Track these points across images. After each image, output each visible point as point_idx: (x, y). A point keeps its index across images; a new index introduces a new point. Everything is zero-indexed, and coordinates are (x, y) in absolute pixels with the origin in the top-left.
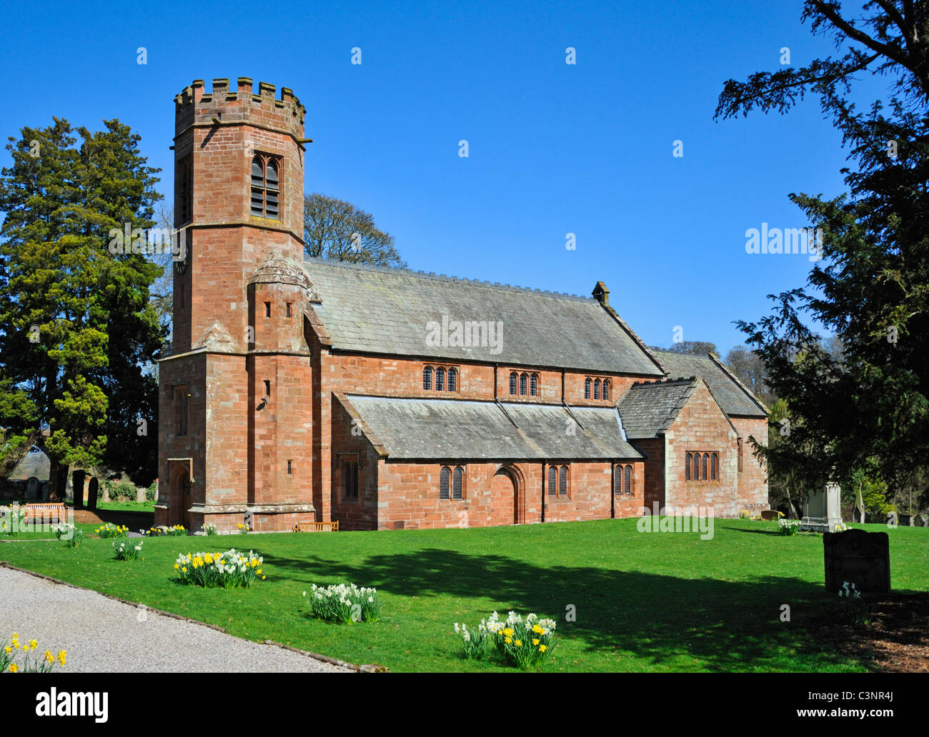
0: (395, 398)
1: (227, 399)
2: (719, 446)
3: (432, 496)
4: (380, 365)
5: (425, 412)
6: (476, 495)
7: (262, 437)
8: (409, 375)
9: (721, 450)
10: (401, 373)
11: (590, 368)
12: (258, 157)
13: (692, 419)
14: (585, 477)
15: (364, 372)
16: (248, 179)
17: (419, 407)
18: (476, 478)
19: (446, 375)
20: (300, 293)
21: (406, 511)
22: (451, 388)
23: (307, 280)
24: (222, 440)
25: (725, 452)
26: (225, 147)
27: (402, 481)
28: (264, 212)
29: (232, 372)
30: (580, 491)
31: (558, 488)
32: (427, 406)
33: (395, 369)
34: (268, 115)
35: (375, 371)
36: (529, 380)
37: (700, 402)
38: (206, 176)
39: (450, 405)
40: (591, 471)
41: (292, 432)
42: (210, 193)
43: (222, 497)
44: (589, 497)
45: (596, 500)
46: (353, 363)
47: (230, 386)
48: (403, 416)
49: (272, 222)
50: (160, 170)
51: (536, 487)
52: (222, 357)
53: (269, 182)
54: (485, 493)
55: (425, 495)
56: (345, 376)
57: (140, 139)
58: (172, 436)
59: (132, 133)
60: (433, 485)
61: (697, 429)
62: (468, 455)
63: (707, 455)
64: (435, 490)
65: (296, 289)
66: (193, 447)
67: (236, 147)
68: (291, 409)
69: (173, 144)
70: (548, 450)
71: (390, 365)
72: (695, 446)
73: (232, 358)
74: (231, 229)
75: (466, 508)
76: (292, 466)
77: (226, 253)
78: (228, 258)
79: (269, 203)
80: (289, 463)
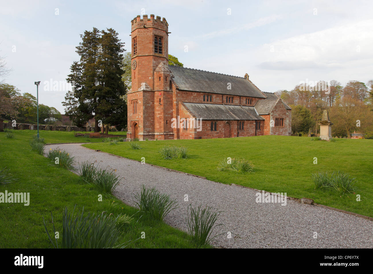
0: (196, 103)
1: (149, 103)
2: (284, 117)
3: (209, 130)
4: (192, 94)
5: (204, 107)
6: (220, 130)
7: (159, 114)
8: (199, 97)
9: (284, 118)
10: (197, 96)
11: (247, 96)
12: (156, 37)
13: (277, 109)
14: (249, 125)
15: (187, 96)
16: (153, 43)
17: (202, 106)
18: (220, 125)
19: (209, 97)
20: (169, 74)
21: (202, 134)
22: (211, 101)
23: (170, 71)
24: (147, 115)
25: (285, 118)
26: (147, 34)
28: (158, 52)
29: (150, 96)
30: (247, 129)
31: (241, 128)
32: (205, 106)
33: (196, 95)
34: (159, 25)
35: (190, 96)
36: (231, 99)
37: (279, 105)
38: (141, 42)
39: (211, 105)
40: (250, 123)
41: (168, 113)
42: (143, 47)
44: (250, 130)
45: (251, 131)
46: (184, 93)
47: (149, 100)
48: (199, 108)
49: (160, 55)
50: (124, 43)
51: (236, 127)
52: (147, 92)
53: (159, 44)
54: (223, 129)
55: (207, 130)
56: (182, 97)
57: (118, 34)
58: (132, 114)
59: (116, 32)
60: (209, 127)
61: (278, 112)
62: (218, 119)
63: (281, 119)
64: (209, 128)
65: (168, 73)
66: (139, 117)
67: (150, 34)
68: (167, 106)
69: (131, 34)
70: (239, 118)
71: (194, 94)
72: (278, 117)
73: (150, 92)
74: (149, 57)
75: (218, 133)
76: (168, 122)
77: (147, 63)
78: (148, 65)
79: (159, 49)
80: (167, 121)
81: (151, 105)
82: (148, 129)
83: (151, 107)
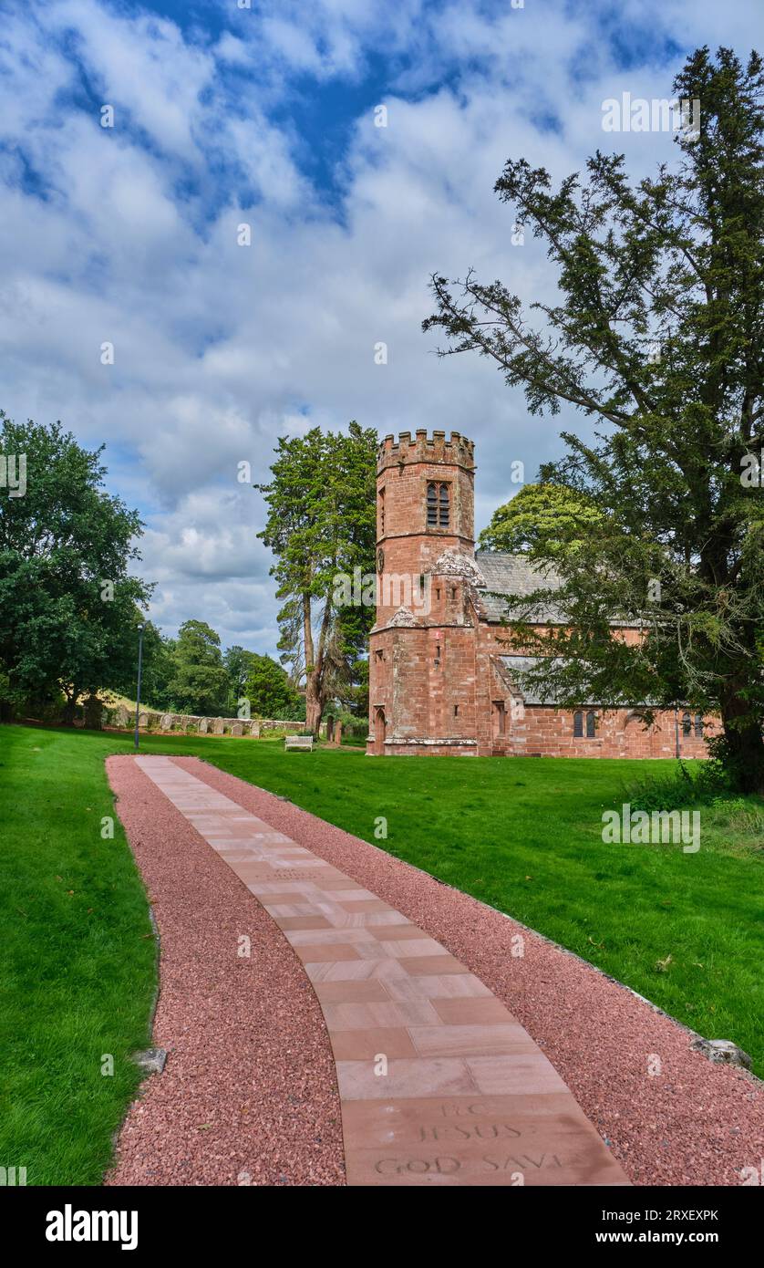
1: (410, 661)
3: (567, 734)
6: (608, 735)
7: (434, 689)
12: (431, 484)
16: (424, 500)
18: (607, 720)
20: (463, 580)
21: (542, 746)
23: (473, 571)
24: (407, 691)
26: (408, 480)
27: (539, 722)
28: (438, 523)
29: (414, 641)
34: (438, 455)
38: (395, 502)
41: (458, 684)
42: (397, 514)
43: (406, 732)
46: (506, 632)
47: (412, 651)
49: (444, 529)
51: (670, 730)
52: (405, 630)
53: (441, 501)
54: (617, 734)
55: (559, 734)
58: (376, 688)
60: (567, 726)
64: (569, 729)
65: (461, 577)
66: (387, 696)
67: (416, 479)
68: (457, 668)
73: (413, 631)
74: (412, 538)
75: (600, 745)
76: (459, 710)
77: (408, 555)
78: (411, 559)
79: (441, 516)
80: (456, 707)
81: (416, 665)
82: (408, 728)
83: (416, 670)
